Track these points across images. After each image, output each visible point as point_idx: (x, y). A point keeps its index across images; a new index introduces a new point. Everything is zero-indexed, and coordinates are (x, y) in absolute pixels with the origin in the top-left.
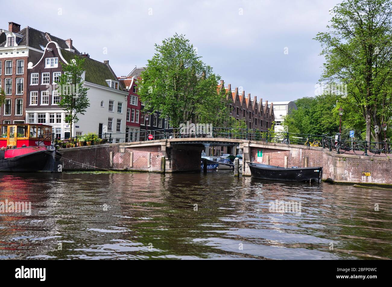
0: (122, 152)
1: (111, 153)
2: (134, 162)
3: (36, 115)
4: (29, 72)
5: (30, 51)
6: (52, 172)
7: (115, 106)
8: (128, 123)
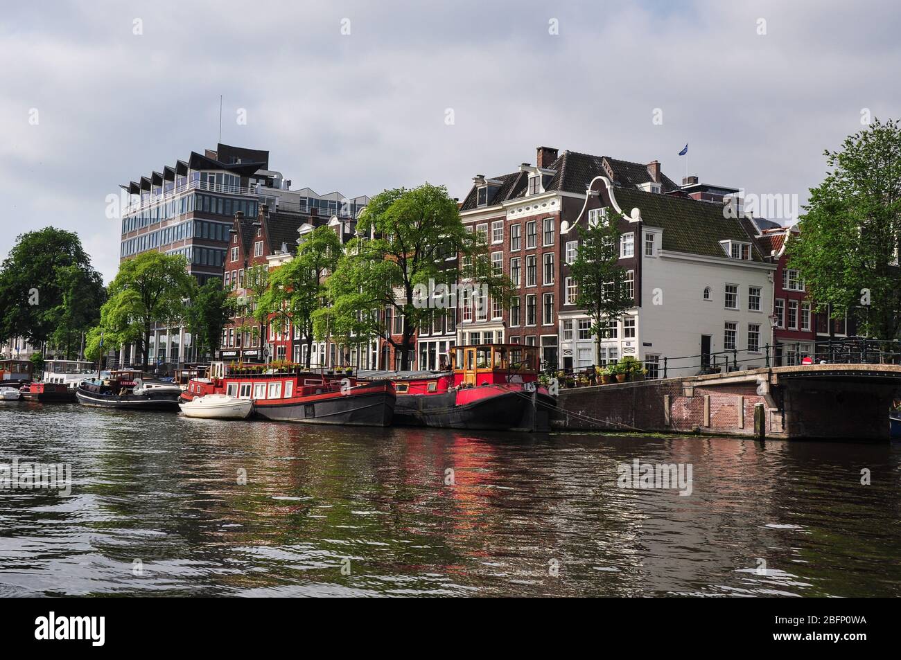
0: (687, 395)
1: (666, 397)
2: (711, 415)
3: (574, 323)
4: (563, 240)
5: (565, 199)
6: (530, 432)
7: (742, 297)
8: (777, 333)
